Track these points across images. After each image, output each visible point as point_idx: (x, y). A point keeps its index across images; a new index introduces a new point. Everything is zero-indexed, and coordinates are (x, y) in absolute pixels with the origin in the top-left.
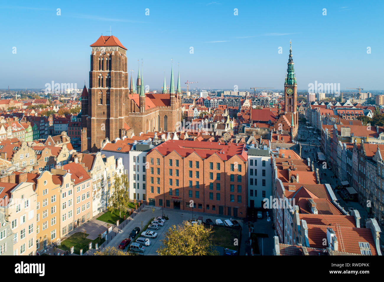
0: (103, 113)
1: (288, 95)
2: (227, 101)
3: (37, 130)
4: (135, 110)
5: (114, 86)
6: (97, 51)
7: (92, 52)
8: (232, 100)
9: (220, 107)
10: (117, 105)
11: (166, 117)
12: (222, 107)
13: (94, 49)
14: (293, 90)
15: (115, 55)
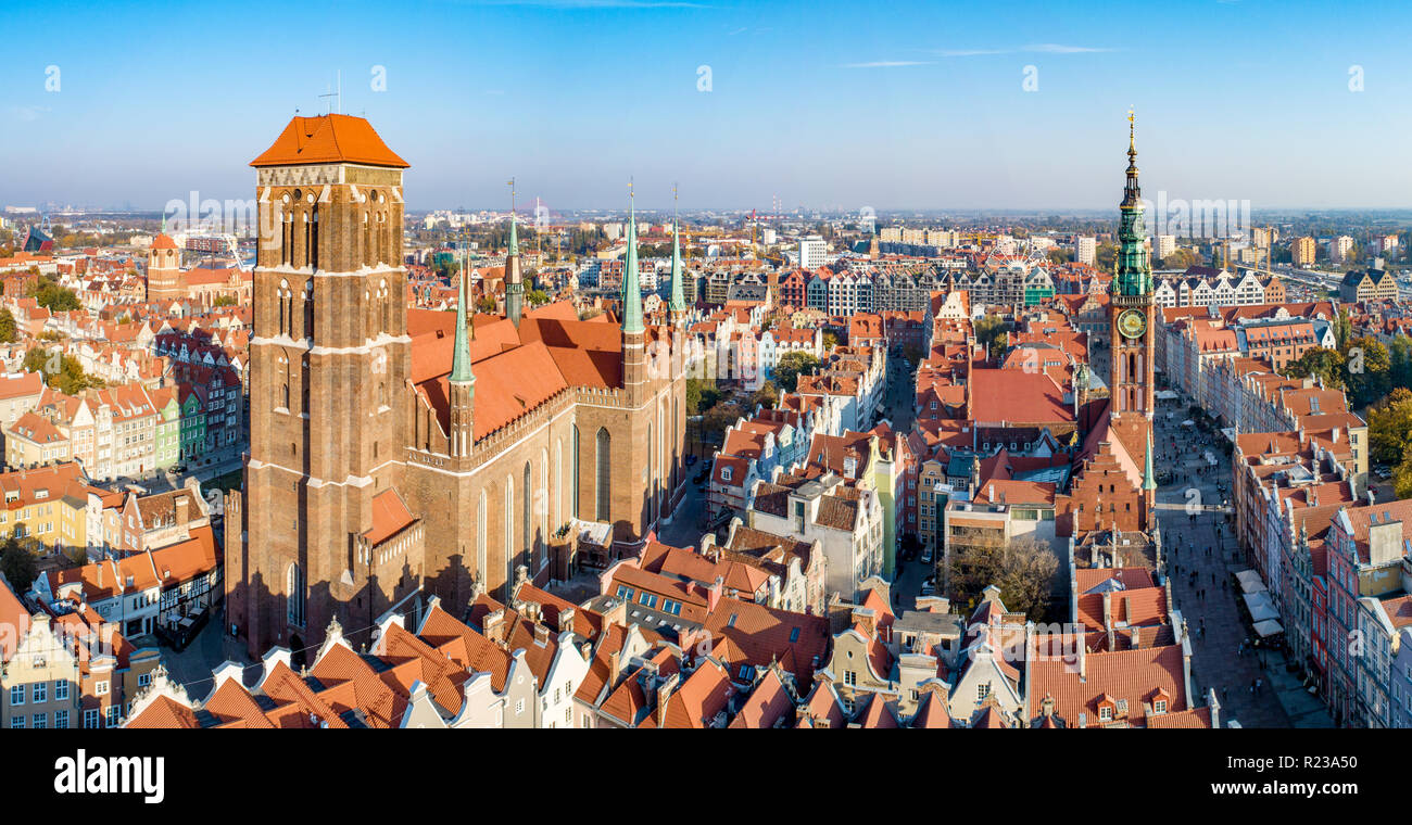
0: (291, 448)
1: (1124, 339)
2: (888, 282)
3: (200, 412)
4: (432, 443)
5: (329, 341)
6: (274, 182)
7: (258, 188)
8: (904, 280)
9: (859, 323)
10: (339, 422)
11: (605, 435)
12: (866, 323)
13: (264, 175)
14: (1143, 320)
15: (334, 202)
